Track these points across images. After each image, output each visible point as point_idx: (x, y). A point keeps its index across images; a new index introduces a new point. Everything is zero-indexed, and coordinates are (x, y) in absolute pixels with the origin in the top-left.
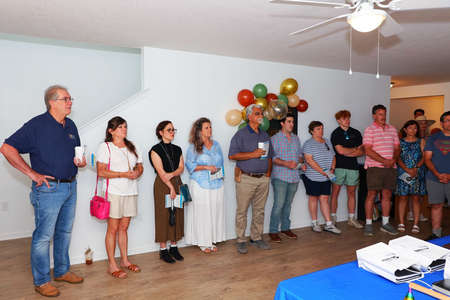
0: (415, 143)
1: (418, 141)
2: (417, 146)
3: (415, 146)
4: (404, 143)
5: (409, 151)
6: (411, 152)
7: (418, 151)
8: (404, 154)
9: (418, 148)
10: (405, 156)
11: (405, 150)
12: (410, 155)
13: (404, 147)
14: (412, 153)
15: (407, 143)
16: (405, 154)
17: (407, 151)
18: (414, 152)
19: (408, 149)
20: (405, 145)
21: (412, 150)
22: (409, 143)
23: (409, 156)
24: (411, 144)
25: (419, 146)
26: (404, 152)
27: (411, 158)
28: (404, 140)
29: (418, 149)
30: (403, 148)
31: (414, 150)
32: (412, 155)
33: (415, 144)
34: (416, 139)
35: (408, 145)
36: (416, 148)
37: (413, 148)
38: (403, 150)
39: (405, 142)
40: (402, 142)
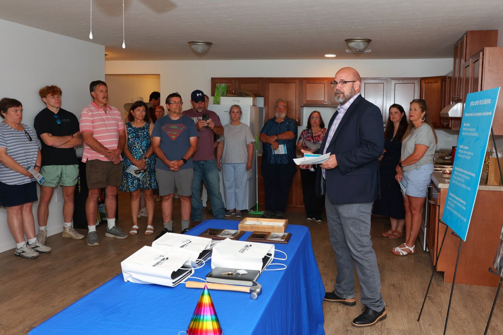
0: (143, 128)
1: (147, 126)
2: (145, 132)
3: (143, 132)
4: (131, 129)
5: (137, 138)
6: (138, 140)
7: (146, 138)
8: (130, 142)
9: (147, 134)
10: (131, 145)
11: (131, 138)
12: (138, 143)
13: (131, 133)
14: (140, 140)
15: (134, 129)
16: (132, 142)
17: (134, 138)
18: (142, 140)
19: (135, 136)
20: (132, 131)
21: (140, 137)
22: (137, 129)
23: (136, 144)
24: (138, 130)
25: (147, 132)
26: (130, 140)
27: (139, 147)
28: (131, 125)
29: (147, 136)
30: (129, 135)
31: (142, 137)
32: (140, 143)
33: (143, 130)
34: (145, 124)
35: (135, 131)
36: (144, 134)
37: (141, 135)
38: (130, 137)
39: (132, 127)
40: (129, 127)
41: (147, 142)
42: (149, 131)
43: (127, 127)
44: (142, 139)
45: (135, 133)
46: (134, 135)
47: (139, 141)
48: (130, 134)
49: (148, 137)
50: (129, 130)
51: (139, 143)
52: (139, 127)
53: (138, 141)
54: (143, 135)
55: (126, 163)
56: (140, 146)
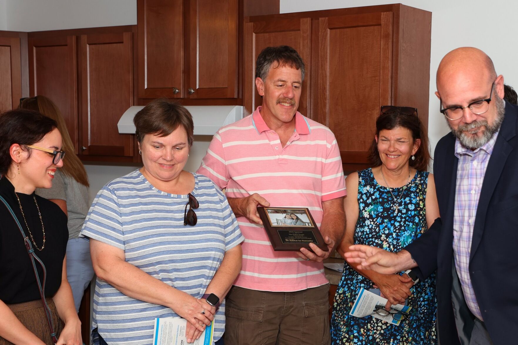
41: (416, 235)
42: (423, 200)
43: (360, 183)
44: (400, 222)
45: (382, 204)
46: (380, 208)
47: (392, 229)
48: (367, 205)
49: (420, 220)
50: (366, 194)
51: (392, 234)
52: (395, 186)
53: (389, 229)
54: (404, 211)
55: (352, 290)
56: (393, 244)
